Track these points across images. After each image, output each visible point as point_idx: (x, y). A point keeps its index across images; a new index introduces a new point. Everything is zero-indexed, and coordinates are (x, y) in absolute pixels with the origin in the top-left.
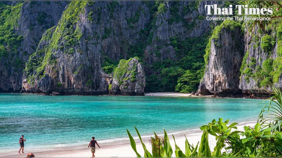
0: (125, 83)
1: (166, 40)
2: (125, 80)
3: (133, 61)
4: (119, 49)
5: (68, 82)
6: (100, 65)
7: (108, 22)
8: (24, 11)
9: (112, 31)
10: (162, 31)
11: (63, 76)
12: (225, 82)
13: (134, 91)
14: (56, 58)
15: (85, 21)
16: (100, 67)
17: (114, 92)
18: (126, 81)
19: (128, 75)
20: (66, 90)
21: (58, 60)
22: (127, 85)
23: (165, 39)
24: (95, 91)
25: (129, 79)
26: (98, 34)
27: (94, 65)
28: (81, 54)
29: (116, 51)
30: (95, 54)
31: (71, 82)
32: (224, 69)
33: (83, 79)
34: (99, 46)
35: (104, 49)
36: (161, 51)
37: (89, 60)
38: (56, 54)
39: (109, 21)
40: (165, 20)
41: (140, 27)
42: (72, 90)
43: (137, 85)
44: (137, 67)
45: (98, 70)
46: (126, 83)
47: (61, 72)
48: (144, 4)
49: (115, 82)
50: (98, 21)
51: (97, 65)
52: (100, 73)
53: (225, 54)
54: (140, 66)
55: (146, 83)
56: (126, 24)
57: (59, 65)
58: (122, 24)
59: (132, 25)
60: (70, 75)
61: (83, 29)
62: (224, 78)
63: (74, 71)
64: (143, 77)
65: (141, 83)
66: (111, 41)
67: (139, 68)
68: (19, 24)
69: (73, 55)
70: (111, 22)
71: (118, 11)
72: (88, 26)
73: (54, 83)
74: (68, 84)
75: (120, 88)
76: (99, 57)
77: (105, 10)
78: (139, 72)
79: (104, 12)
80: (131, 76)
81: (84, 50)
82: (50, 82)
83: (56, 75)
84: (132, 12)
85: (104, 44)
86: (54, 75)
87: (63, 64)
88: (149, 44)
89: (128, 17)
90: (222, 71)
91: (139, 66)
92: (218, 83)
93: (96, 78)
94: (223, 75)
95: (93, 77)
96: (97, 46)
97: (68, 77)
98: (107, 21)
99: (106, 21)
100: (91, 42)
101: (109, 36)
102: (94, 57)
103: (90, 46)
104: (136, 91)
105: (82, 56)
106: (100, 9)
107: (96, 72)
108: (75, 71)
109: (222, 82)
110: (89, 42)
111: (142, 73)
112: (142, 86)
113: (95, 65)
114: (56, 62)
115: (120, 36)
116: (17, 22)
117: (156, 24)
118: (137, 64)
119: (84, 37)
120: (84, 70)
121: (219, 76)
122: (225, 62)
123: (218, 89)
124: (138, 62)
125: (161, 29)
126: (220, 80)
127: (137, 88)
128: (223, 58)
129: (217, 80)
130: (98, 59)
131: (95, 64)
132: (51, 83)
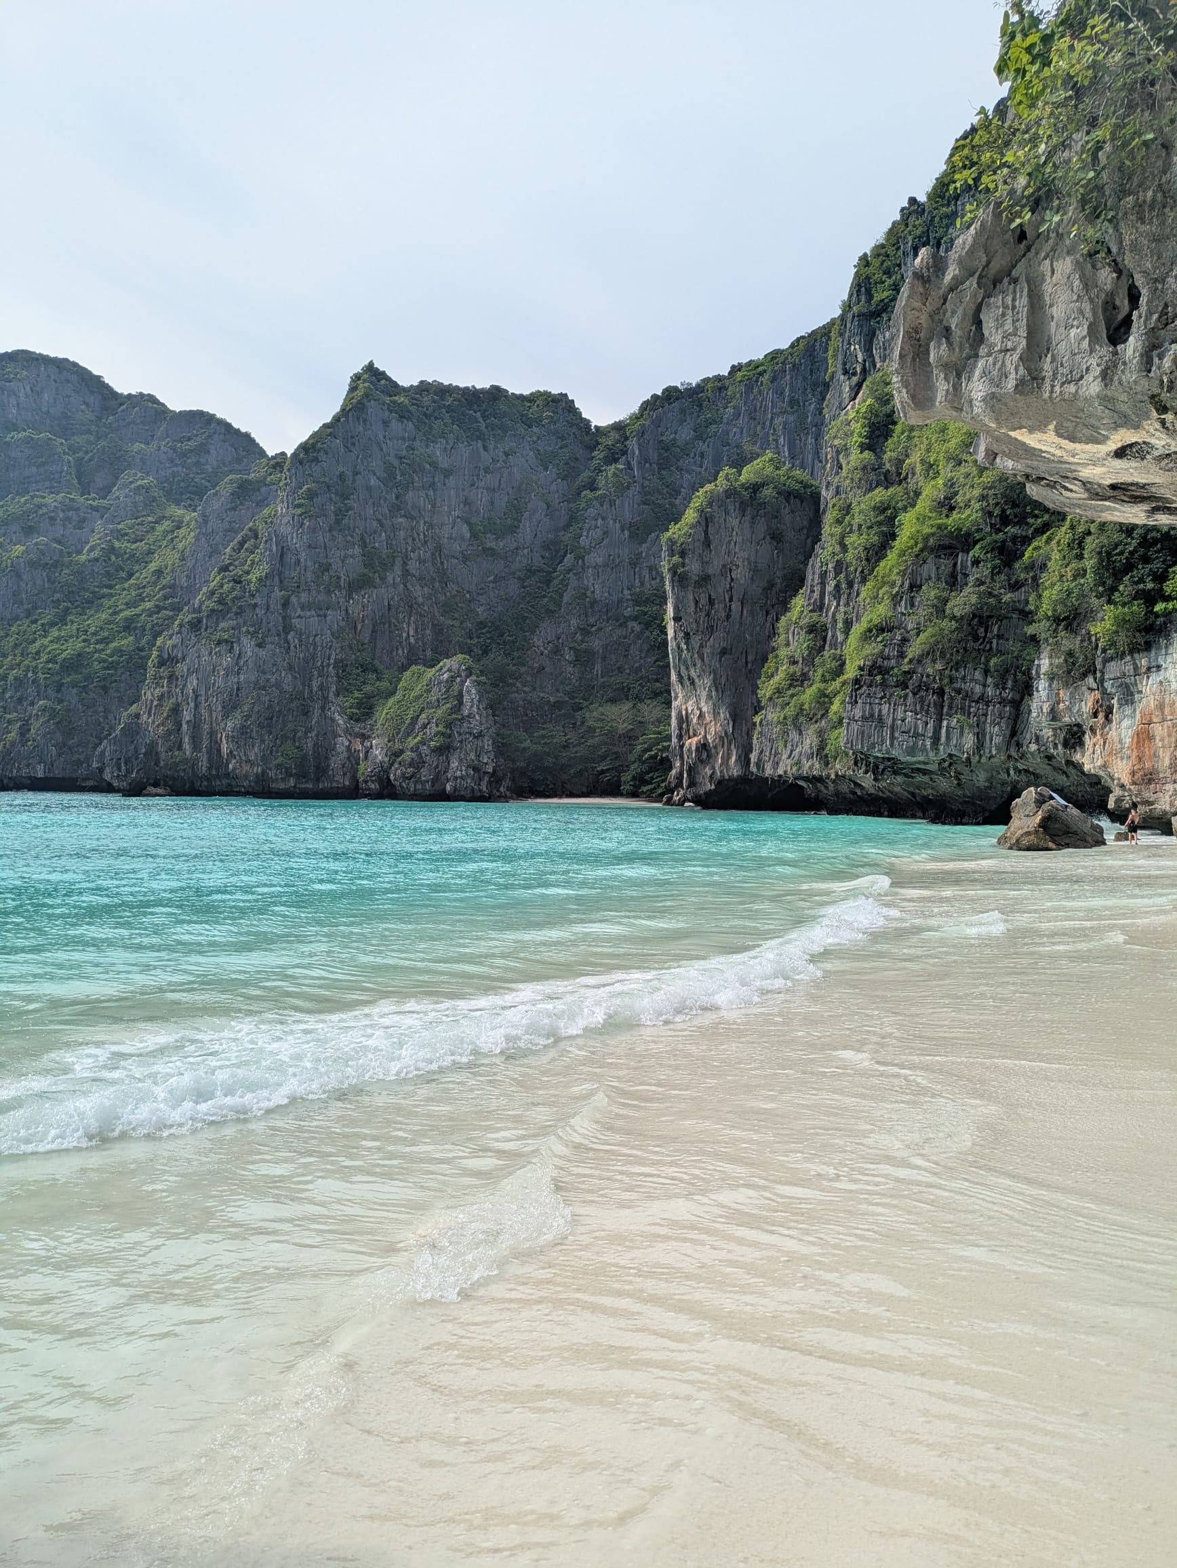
0: (408, 755)
1: (620, 601)
2: (412, 742)
3: (449, 670)
4: (428, 632)
5: (209, 752)
6: (334, 688)
7: (382, 525)
8: (206, 522)
9: (399, 561)
10: (606, 565)
11: (195, 725)
12: (729, 749)
13: (444, 789)
14: (177, 662)
15: (285, 520)
16: (331, 694)
17: (369, 789)
18: (415, 749)
19: (425, 726)
20: (205, 783)
21: (182, 668)
22: (418, 764)
23: (615, 598)
24: (310, 786)
25: (423, 743)
26: (332, 573)
27: (310, 686)
28: (259, 645)
29: (412, 640)
30: (315, 645)
31: (219, 750)
32: (716, 684)
33: (263, 741)
34: (335, 617)
35: (359, 627)
36: (596, 644)
37: (291, 668)
38: (174, 646)
39: (387, 523)
40: (618, 525)
41: (526, 551)
42: (225, 781)
43: (454, 764)
44: (461, 695)
45: (323, 708)
46: (414, 755)
47: (187, 716)
48: (546, 469)
49: (378, 754)
50: (338, 522)
51: (321, 687)
52: (333, 720)
53: (728, 617)
54: (473, 691)
55: (496, 757)
56: (463, 539)
57: (184, 686)
58: (450, 538)
59: (493, 545)
60: (218, 724)
61: (274, 548)
62: (719, 728)
63: (229, 708)
64: (480, 735)
65: (472, 756)
66: (393, 598)
67: (466, 698)
68: (190, 564)
69: (232, 647)
70: (394, 529)
71: (434, 490)
72: (296, 541)
73: (163, 756)
74: (210, 760)
75: (392, 777)
76: (333, 657)
77: (373, 482)
78: (466, 713)
79: (368, 488)
80: (435, 729)
81: (273, 631)
82: (143, 751)
83: (170, 725)
84: (497, 495)
85: (355, 609)
86: (162, 724)
87: (195, 682)
88: (550, 612)
89: (478, 512)
90: (709, 697)
91: (469, 692)
92: (694, 748)
93: (317, 736)
94: (716, 714)
95: (306, 733)
96: (325, 616)
97: (212, 733)
98: (379, 521)
99: (375, 524)
100: (302, 600)
101: (383, 579)
102: (313, 657)
103: (299, 617)
104: (448, 788)
105: (262, 653)
106: (350, 474)
107: (317, 713)
108: (235, 707)
109: (715, 747)
110: (294, 599)
111: (477, 717)
112: (475, 769)
113: (315, 689)
114: (171, 677)
115: (437, 585)
116: (183, 559)
117: (584, 541)
118: (463, 682)
119: (276, 579)
120: (270, 706)
121: (701, 716)
122: (723, 652)
123: (699, 779)
124: (467, 677)
125: (600, 560)
126: (705, 737)
127: (456, 778)
128: (716, 634)
129: (695, 735)
130: (329, 665)
131: (315, 684)
132: (145, 754)
